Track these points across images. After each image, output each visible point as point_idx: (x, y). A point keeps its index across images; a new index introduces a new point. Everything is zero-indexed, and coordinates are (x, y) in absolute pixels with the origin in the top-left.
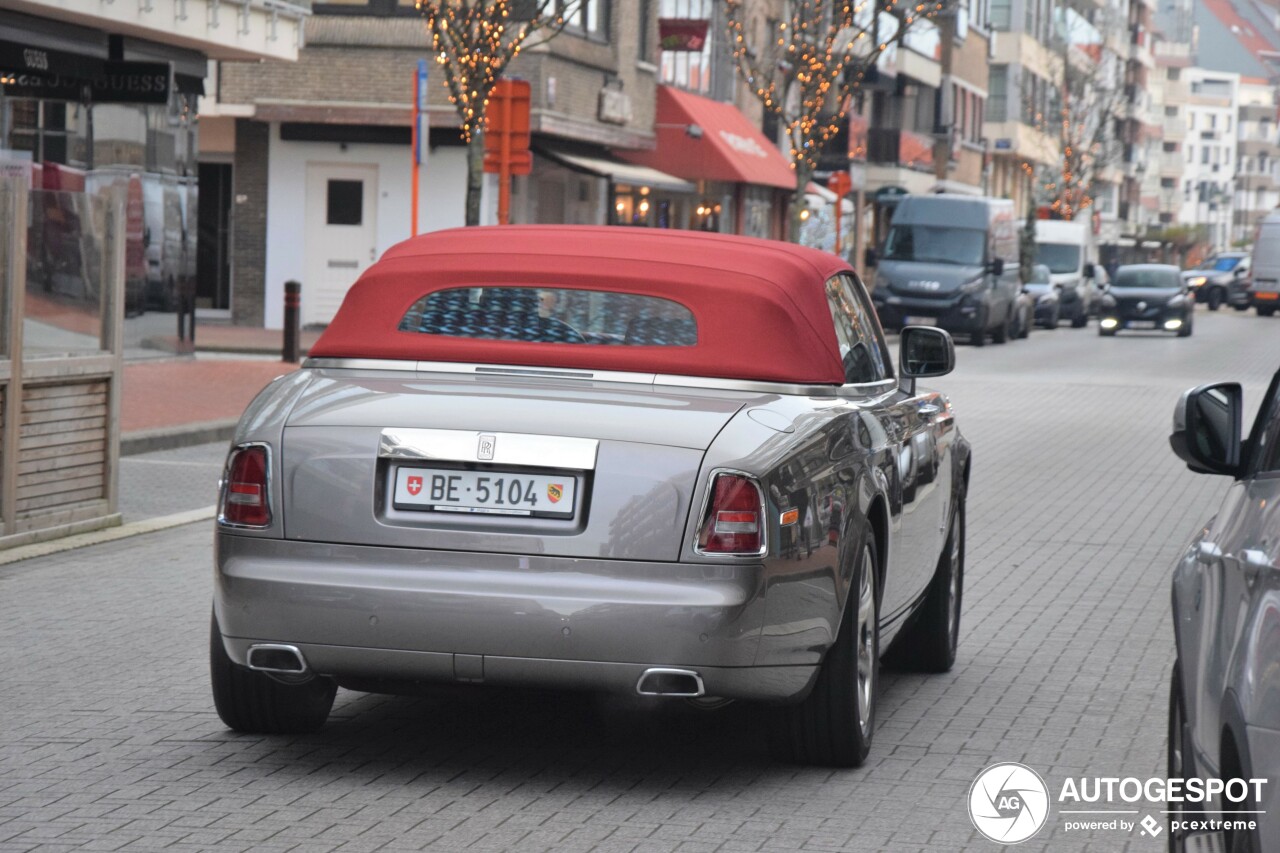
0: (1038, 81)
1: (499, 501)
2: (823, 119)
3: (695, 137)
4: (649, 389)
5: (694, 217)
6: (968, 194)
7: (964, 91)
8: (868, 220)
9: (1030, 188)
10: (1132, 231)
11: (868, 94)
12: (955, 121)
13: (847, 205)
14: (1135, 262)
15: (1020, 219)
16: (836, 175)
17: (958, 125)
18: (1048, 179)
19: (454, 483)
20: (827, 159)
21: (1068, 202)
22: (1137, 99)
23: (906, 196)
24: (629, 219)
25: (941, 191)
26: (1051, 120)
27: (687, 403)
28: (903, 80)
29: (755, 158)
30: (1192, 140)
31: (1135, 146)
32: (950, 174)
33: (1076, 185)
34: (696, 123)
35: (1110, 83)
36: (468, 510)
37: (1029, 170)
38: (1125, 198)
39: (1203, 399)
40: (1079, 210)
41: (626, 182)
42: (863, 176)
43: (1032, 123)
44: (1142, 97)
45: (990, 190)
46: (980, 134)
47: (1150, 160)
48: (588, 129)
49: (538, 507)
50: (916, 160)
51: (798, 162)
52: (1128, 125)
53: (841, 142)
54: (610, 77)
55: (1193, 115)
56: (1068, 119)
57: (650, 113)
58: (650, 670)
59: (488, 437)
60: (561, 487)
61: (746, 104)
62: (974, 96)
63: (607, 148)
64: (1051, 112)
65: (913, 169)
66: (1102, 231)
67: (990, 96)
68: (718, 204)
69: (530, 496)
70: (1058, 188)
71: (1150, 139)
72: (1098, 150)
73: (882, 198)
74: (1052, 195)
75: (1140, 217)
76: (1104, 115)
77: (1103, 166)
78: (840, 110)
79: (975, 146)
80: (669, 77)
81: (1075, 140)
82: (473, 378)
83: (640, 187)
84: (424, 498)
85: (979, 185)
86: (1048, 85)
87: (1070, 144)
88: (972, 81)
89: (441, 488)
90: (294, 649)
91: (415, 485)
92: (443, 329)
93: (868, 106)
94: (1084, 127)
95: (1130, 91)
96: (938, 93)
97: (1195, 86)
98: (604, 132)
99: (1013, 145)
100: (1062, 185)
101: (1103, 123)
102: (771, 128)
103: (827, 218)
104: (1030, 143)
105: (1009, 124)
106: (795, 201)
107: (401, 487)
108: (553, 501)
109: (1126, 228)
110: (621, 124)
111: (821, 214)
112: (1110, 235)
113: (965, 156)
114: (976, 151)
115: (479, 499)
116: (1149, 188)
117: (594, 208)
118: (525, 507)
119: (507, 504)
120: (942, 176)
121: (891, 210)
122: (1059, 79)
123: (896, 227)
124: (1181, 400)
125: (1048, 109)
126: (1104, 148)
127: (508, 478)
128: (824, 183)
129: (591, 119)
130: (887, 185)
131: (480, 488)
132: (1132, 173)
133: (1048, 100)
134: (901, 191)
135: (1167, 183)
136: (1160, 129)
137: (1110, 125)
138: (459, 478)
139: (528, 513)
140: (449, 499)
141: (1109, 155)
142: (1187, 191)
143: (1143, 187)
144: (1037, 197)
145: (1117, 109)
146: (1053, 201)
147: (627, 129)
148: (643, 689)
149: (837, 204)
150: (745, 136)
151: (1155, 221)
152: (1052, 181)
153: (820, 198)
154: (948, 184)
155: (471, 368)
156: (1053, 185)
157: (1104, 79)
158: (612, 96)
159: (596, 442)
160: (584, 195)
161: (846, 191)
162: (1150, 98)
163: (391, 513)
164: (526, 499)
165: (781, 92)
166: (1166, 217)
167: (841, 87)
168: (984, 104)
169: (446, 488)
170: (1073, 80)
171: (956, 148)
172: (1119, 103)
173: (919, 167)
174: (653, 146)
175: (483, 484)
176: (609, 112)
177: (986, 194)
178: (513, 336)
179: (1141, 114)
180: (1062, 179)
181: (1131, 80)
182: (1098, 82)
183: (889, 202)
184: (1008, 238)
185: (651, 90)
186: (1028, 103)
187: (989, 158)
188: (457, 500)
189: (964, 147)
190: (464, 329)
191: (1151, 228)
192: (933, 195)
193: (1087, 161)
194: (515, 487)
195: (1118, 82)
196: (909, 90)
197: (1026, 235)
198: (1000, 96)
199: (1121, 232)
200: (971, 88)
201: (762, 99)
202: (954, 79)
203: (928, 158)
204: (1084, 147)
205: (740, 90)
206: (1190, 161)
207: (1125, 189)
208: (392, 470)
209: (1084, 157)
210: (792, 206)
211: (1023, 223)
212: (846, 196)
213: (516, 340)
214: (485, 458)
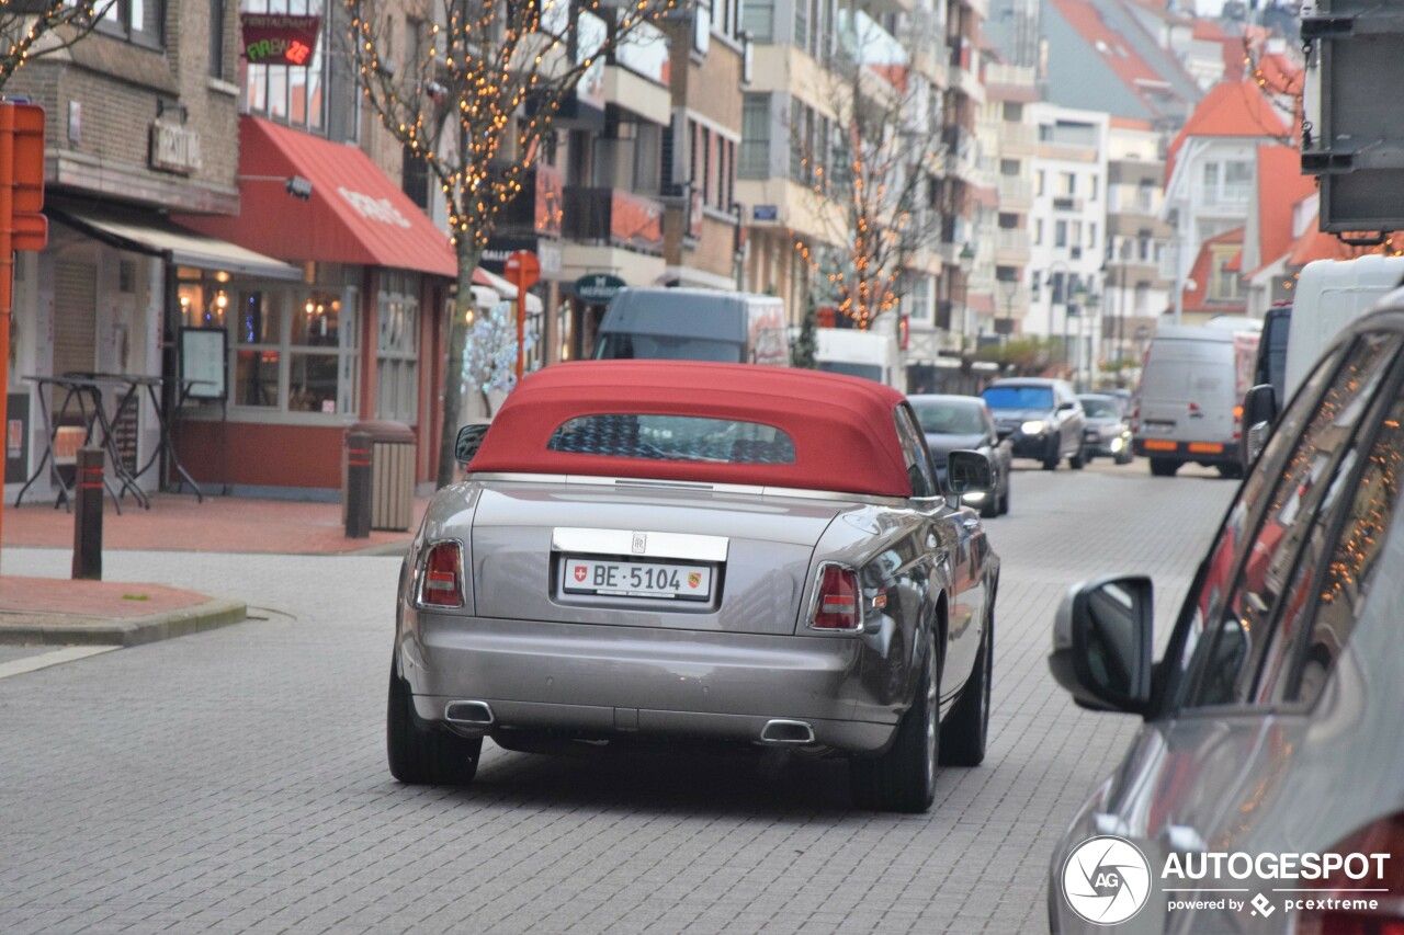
0: (816, 117)
1: (650, 586)
2: (497, 172)
3: (301, 195)
4: (759, 499)
5: (299, 317)
6: (714, 288)
7: (706, 131)
8: (564, 324)
9: (805, 279)
10: (957, 347)
11: (562, 134)
12: (693, 178)
13: (533, 303)
14: (960, 393)
15: (791, 326)
16: (518, 257)
17: (699, 184)
18: (833, 267)
19: (613, 572)
20: (503, 231)
21: (862, 300)
22: (961, 150)
23: (623, 289)
24: (198, 321)
25: (674, 283)
26: (834, 177)
27: (787, 510)
28: (615, 114)
29: (394, 228)
30: (1040, 211)
31: (959, 219)
32: (686, 257)
33: (874, 275)
34: (301, 175)
35: (921, 124)
36: (625, 594)
37: (805, 252)
38: (944, 296)
39: (1096, 600)
40: (878, 314)
41: (193, 263)
42: (558, 259)
43: (807, 182)
44: (968, 145)
45: (746, 282)
46: (730, 199)
47: (981, 240)
48: (133, 181)
49: (682, 591)
50: (635, 235)
51: (459, 236)
52: (948, 187)
53: (523, 208)
54: (167, 102)
55: (1042, 174)
56: (860, 176)
57: (231, 158)
58: (771, 722)
59: (640, 535)
60: (699, 575)
61: (377, 147)
62: (721, 139)
63: (163, 211)
64: (836, 165)
65: (632, 249)
66: (911, 345)
67: (744, 141)
68: (337, 298)
69: (674, 583)
70: (846, 279)
71: (980, 209)
72: (905, 223)
73: (585, 291)
74: (840, 291)
75: (968, 325)
76: (913, 173)
77: (914, 249)
78: (522, 157)
79: (724, 215)
80: (259, 104)
81: (872, 209)
82: (613, 489)
83: (216, 271)
84: (588, 584)
85: (731, 276)
86: (830, 126)
87: (864, 214)
88: (718, 119)
89: (602, 576)
90: (485, 704)
91: (580, 574)
92: (585, 449)
93: (562, 153)
94: (884, 189)
95: (951, 137)
96: (668, 134)
97: (1043, 128)
98: (158, 185)
99: (780, 215)
100: (853, 276)
101: (911, 184)
102: (415, 186)
103: (503, 322)
104: (803, 211)
105: (774, 182)
106: (454, 296)
107: (570, 576)
108: (694, 586)
109: (948, 342)
110: (185, 174)
111: (494, 315)
112: (924, 350)
113: (708, 227)
114: (726, 223)
115: (633, 585)
116: (981, 281)
117: (143, 302)
118: (670, 592)
119: (656, 589)
120: (674, 259)
121: (599, 312)
122: (846, 116)
123: (607, 335)
124: (1065, 601)
125: (830, 160)
126: (914, 221)
127: (656, 568)
128: (497, 268)
129: (139, 166)
130: (592, 272)
131: (633, 576)
132: (956, 260)
133: (830, 147)
134: (615, 282)
135: (1006, 274)
136: (995, 193)
137: (922, 188)
138: (617, 568)
139: (673, 596)
140: (608, 584)
141: (922, 233)
142: (1035, 288)
143: (971, 280)
144: (817, 293)
145: (931, 164)
146: (841, 299)
147: (194, 182)
148: (765, 737)
149: (518, 301)
150: (376, 197)
151: (989, 332)
152: (839, 270)
153: (492, 292)
154: (684, 272)
155: (611, 481)
156: (841, 276)
157: (915, 117)
158: (170, 131)
159: (727, 539)
160: (127, 281)
161: (531, 280)
162: (979, 148)
163: (561, 596)
164: (671, 585)
165: (431, 132)
166: (1004, 326)
167: (522, 123)
168: (736, 151)
169: (606, 576)
170: (866, 117)
171: (696, 218)
172: (935, 154)
173: (640, 246)
174: (236, 209)
175: (636, 573)
176: (165, 155)
177: (740, 288)
178: (644, 455)
179: (966, 170)
180: (853, 267)
181: (951, 120)
182: (905, 122)
183: (597, 298)
184: (777, 353)
185: (232, 122)
186: (800, 151)
187: (744, 234)
188: (615, 585)
189: (706, 216)
190: (602, 448)
191: (982, 341)
192: (662, 289)
193: (890, 240)
194: (662, 575)
195: (932, 121)
196: (624, 129)
197: (800, 350)
198: (759, 140)
199: (940, 347)
200: (716, 128)
201: (404, 138)
202: (691, 113)
203: (654, 233)
204: (884, 219)
205: (368, 125)
206: (1039, 242)
207: (944, 284)
208: (562, 562)
209: (884, 234)
210: (450, 303)
211: (797, 332)
212: (530, 290)
213: (646, 458)
214: (638, 552)
